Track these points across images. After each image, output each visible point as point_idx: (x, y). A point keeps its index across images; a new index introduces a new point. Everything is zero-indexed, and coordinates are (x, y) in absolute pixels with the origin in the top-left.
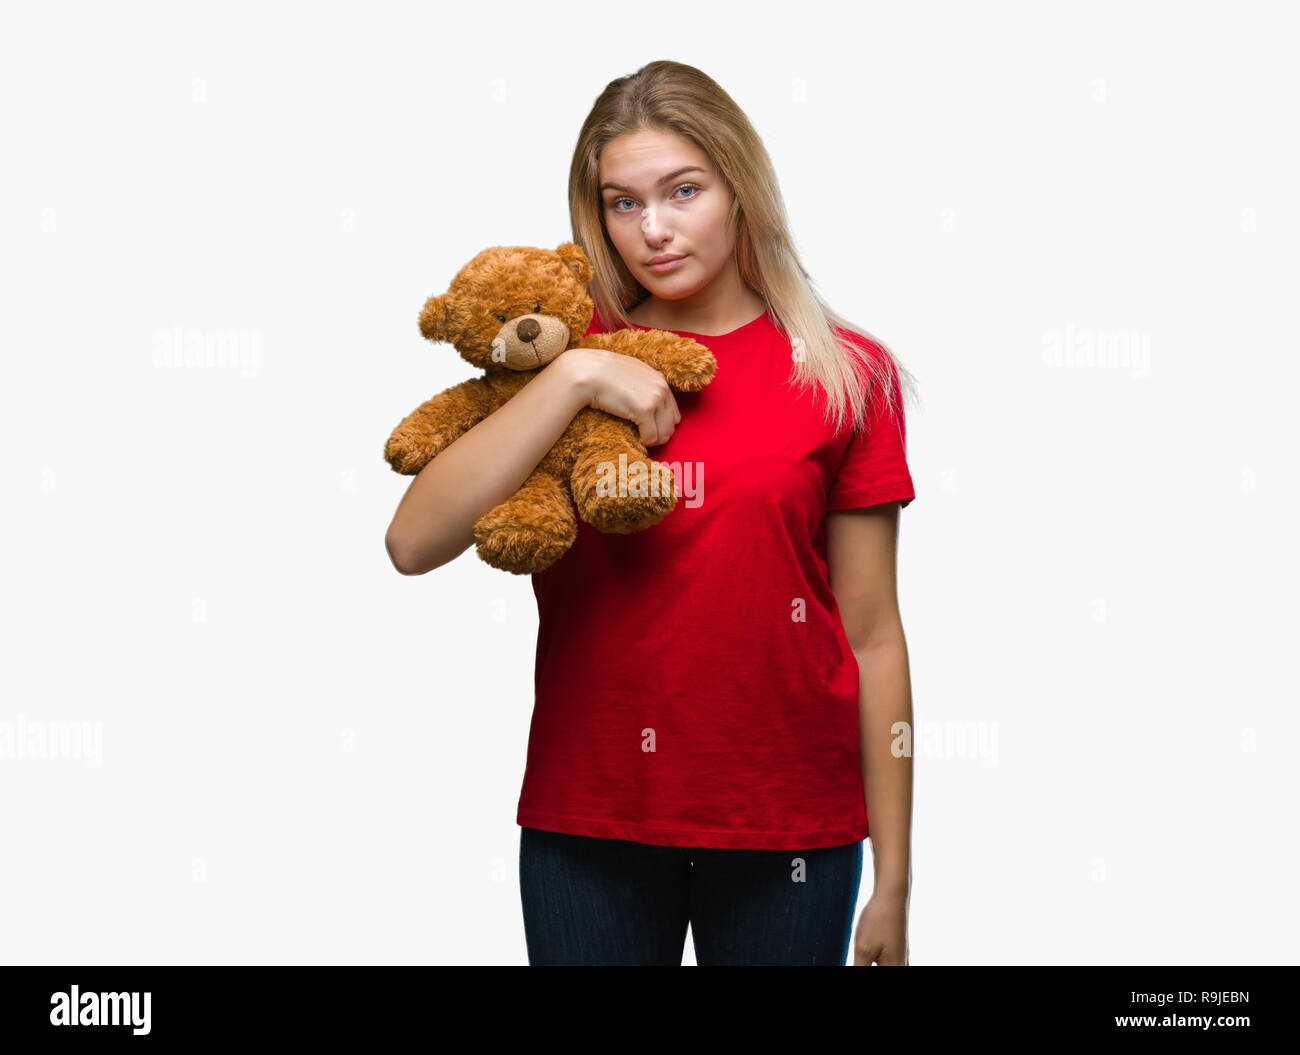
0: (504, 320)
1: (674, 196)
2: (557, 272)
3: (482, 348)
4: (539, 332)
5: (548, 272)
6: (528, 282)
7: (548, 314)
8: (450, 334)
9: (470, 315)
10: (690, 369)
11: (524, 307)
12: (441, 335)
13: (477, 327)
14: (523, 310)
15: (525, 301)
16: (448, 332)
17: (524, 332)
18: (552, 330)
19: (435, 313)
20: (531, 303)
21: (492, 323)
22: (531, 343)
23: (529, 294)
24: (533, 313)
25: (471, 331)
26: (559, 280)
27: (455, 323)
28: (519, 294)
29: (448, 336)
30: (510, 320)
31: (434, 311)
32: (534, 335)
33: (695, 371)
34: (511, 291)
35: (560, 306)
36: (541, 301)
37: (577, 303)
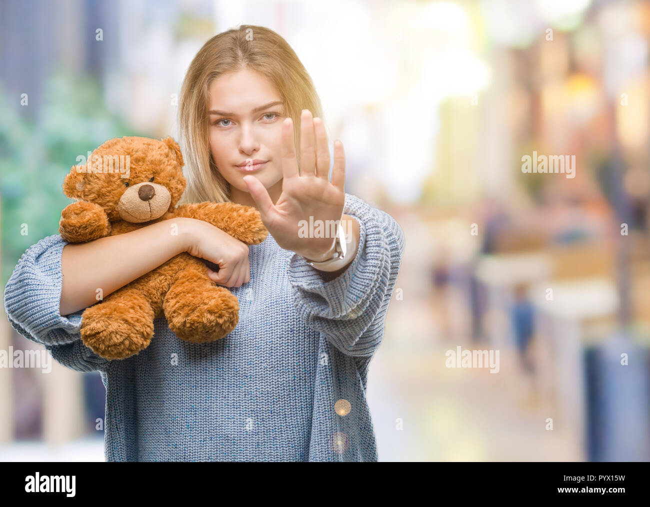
0: (128, 185)
1: (262, 119)
2: (167, 156)
3: (111, 204)
4: (154, 195)
5: (161, 155)
6: (147, 159)
7: (160, 183)
8: (86, 193)
9: (105, 179)
10: (250, 229)
11: (143, 176)
12: (79, 194)
13: (108, 187)
14: (142, 179)
15: (145, 173)
16: (84, 192)
17: (143, 194)
18: (162, 195)
19: (75, 177)
20: (149, 174)
21: (119, 186)
22: (148, 202)
23: (147, 167)
24: (149, 181)
25: (104, 190)
26: (168, 161)
27: (92, 183)
28: (141, 168)
29: (85, 196)
30: (133, 185)
31: (75, 175)
32: (150, 197)
33: (254, 230)
34: (134, 165)
35: (168, 178)
36: (155, 173)
37: (178, 178)
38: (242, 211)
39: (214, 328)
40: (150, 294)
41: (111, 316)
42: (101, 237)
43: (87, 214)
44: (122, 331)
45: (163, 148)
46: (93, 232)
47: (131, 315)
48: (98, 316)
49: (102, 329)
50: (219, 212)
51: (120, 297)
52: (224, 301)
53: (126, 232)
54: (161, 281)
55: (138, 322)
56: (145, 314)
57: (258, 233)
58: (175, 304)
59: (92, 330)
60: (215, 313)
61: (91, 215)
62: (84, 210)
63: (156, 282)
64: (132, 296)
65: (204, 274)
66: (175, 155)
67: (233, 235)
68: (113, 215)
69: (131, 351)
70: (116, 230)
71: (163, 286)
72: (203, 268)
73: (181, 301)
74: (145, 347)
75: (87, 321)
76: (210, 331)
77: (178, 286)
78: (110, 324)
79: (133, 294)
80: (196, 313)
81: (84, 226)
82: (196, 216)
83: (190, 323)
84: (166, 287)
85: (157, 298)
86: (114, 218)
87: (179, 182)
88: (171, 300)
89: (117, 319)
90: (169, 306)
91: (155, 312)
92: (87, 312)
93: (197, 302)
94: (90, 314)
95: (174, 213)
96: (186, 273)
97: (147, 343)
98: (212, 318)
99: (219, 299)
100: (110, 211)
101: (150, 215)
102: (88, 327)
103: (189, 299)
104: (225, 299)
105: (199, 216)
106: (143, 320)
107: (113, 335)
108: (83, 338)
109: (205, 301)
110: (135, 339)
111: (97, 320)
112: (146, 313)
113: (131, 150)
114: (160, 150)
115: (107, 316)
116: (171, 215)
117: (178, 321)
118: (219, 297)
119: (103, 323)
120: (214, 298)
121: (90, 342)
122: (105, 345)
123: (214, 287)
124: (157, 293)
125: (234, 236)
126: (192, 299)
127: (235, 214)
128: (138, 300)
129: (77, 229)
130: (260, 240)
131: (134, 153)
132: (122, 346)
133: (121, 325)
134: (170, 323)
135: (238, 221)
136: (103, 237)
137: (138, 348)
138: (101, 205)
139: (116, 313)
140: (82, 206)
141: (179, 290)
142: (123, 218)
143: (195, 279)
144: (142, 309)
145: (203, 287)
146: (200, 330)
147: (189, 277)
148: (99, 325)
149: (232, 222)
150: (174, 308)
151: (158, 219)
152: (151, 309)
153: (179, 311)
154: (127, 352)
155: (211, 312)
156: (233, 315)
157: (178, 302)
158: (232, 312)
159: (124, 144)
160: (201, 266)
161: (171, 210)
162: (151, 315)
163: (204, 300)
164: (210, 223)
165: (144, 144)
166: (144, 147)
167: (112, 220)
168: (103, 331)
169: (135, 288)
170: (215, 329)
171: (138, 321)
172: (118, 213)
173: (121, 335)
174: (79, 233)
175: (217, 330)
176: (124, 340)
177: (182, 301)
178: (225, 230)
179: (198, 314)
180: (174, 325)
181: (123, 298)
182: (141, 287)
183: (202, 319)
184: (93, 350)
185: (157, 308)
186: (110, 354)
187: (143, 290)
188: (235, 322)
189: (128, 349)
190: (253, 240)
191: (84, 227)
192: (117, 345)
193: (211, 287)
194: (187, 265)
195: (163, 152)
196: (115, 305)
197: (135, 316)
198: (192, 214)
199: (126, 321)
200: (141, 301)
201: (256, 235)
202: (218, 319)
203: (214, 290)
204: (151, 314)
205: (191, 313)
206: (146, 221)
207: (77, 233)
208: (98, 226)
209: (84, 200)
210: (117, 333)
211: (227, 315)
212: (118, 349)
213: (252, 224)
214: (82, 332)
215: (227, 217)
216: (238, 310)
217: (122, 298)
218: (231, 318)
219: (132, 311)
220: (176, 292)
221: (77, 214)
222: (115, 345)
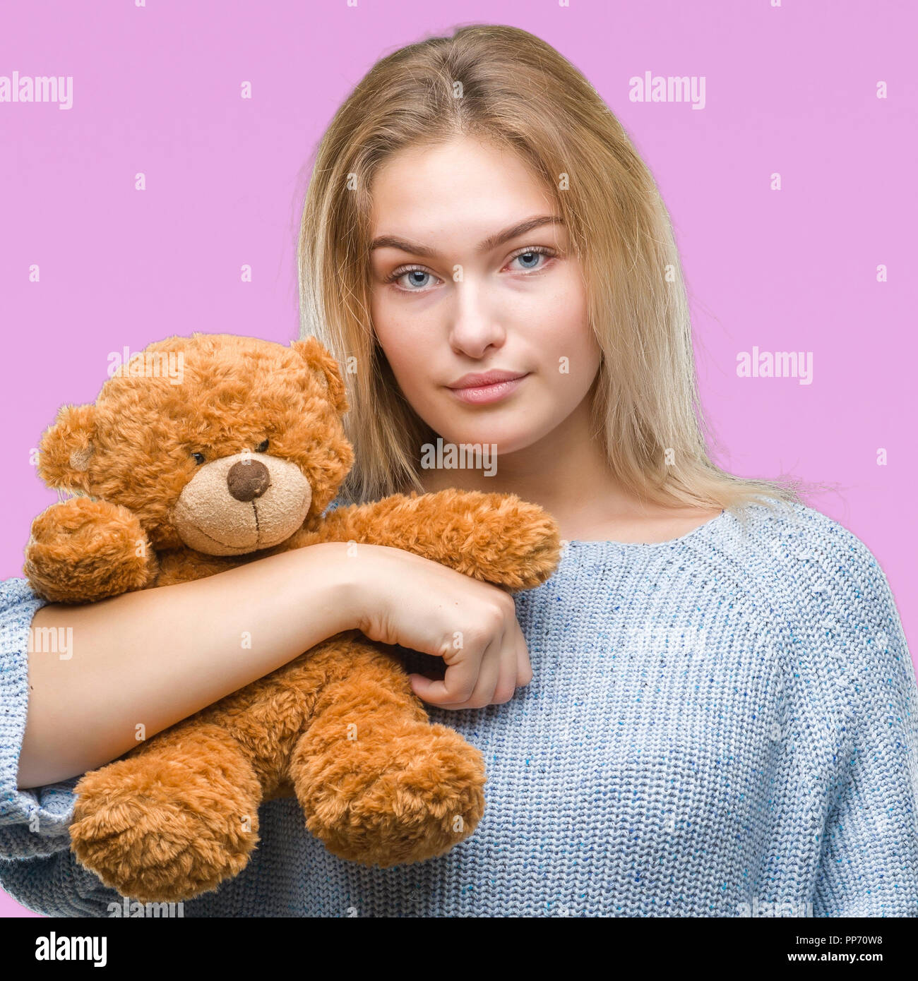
0: (201, 459)
1: (507, 267)
2: (303, 386)
3: (157, 506)
4: (267, 486)
5: (288, 383)
6: (252, 394)
7: (282, 456)
8: (95, 478)
9: (142, 442)
10: (511, 550)
11: (242, 438)
12: (77, 479)
13: (151, 465)
14: (238, 444)
15: (245, 429)
16: (91, 475)
17: (241, 484)
18: (287, 487)
19: (69, 435)
20: (255, 433)
21: (179, 462)
22: (250, 503)
23: (252, 416)
24: (256, 451)
25: (140, 471)
26: (306, 400)
27: (110, 453)
28: (235, 416)
29: (92, 483)
30: (214, 460)
31: (69, 430)
32: (258, 491)
33: (520, 553)
34: (219, 408)
35: (304, 444)
36: (272, 431)
37: (330, 443)
38: (485, 509)
39: (421, 829)
40: (252, 738)
41: (147, 793)
42: (131, 589)
43: (95, 532)
44: (174, 831)
45: (293, 365)
46: (110, 577)
47: (199, 791)
48: (115, 791)
49: (124, 826)
50: (429, 517)
51: (175, 744)
52: (446, 760)
53: (195, 579)
54: (280, 705)
55: (216, 811)
56: (237, 789)
57: (533, 558)
58: (323, 768)
59: (99, 828)
60: (424, 790)
61: (106, 534)
62: (87, 521)
63: (268, 708)
64: (204, 741)
65: (395, 691)
66: (325, 385)
67: (470, 573)
68: (162, 534)
69: (199, 882)
70: (169, 573)
71: (285, 718)
72: (394, 675)
73: (337, 760)
74: (235, 874)
75: (88, 803)
76: (411, 837)
77: (329, 721)
78: (144, 814)
79: (207, 738)
80: (377, 792)
81: (88, 561)
82: (372, 536)
83: (361, 817)
84: (294, 720)
85: (270, 748)
86: (164, 540)
87: (333, 453)
88: (311, 758)
89: (163, 802)
90: (307, 771)
91: (263, 784)
92: (87, 782)
93: (379, 762)
94: (94, 788)
95: (318, 531)
96: (350, 688)
97: (239, 864)
98: (417, 803)
99: (435, 754)
100: (155, 525)
101: (256, 537)
102: (90, 819)
103: (357, 756)
104: (449, 754)
105: (380, 535)
106: (230, 804)
107: (152, 841)
108: (76, 846)
109: (399, 760)
110: (207, 853)
111: (112, 803)
112: (237, 786)
113: (211, 369)
114: (285, 370)
115: (137, 793)
116: (310, 535)
117: (328, 810)
118: (435, 751)
119: (125, 811)
120: (422, 753)
121: (95, 857)
122: (130, 865)
123: (421, 724)
124: (270, 737)
125: (473, 576)
126: (365, 754)
127: (469, 518)
128: (219, 752)
129: (71, 569)
130: (542, 576)
131: (219, 377)
132: (175, 870)
133: (172, 817)
134: (309, 815)
135: (480, 534)
136: (137, 589)
137: (216, 876)
138: (132, 508)
139: (160, 784)
140: (85, 511)
141: (332, 732)
142: (188, 542)
143: (374, 703)
144: (230, 776)
145: (395, 724)
146: (384, 834)
147: (359, 699)
148: (117, 816)
149: (464, 540)
150: (319, 779)
151: (277, 546)
152: (255, 775)
153: (333, 786)
154: (188, 885)
155: (413, 788)
156: (469, 794)
157: (329, 762)
158: (468, 788)
159: (194, 354)
160: (389, 672)
161: (312, 523)
162: (253, 793)
163: (394, 758)
164: (409, 549)
165: (245, 355)
166: (247, 362)
167: (161, 548)
168: (126, 831)
169: (215, 723)
170: (424, 832)
171: (216, 805)
172: (175, 530)
173: (173, 843)
174: (75, 580)
175: (429, 834)
176: (181, 854)
177: (341, 761)
178: (449, 561)
179: (380, 793)
180: (318, 822)
181: (181, 748)
182: (229, 720)
183: (391, 805)
184: (101, 877)
185: (269, 773)
186: (146, 889)
187: (234, 726)
188: (476, 814)
189: (189, 877)
190: (522, 577)
191: (87, 565)
192: (161, 868)
193: (414, 724)
194: (352, 667)
195: (293, 377)
196: (160, 764)
197: (209, 794)
198: (360, 532)
199: (186, 807)
200: (229, 755)
201: (528, 564)
202: (430, 807)
203: (422, 732)
204: (252, 788)
205: (363, 790)
206: (247, 551)
207: (69, 580)
208: (124, 564)
209: (90, 495)
210: (161, 837)
211: (455, 796)
212: (165, 876)
213: (515, 536)
214: (75, 831)
215: (450, 527)
216: (481, 784)
217: (179, 746)
218: (464, 805)
219: (201, 780)
220: (326, 737)
221: (71, 531)
222: (157, 867)
